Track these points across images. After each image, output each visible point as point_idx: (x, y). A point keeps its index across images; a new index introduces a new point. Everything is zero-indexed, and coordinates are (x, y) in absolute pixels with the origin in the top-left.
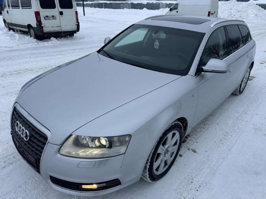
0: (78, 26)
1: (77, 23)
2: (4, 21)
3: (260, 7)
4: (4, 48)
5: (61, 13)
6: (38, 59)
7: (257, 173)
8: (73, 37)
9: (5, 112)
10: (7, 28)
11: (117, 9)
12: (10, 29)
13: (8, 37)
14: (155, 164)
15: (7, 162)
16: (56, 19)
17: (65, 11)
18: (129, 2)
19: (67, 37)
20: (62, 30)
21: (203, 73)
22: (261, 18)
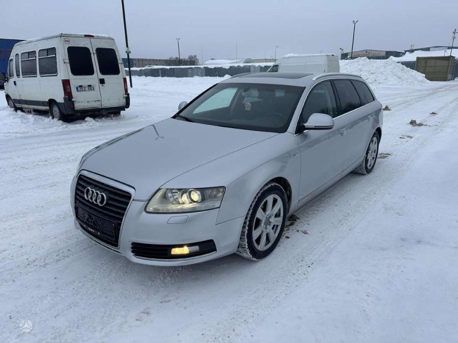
0: (128, 99)
1: (127, 96)
2: (8, 97)
3: (404, 66)
4: (14, 135)
5: (102, 81)
6: (72, 146)
7: (383, 249)
8: (120, 116)
9: (42, 207)
10: (11, 107)
11: (183, 77)
12: (16, 109)
13: (18, 119)
14: (254, 232)
15: (60, 256)
16: (94, 89)
17: (106, 77)
18: (202, 67)
19: (111, 117)
20: (103, 107)
21: (306, 131)
22: (407, 82)
